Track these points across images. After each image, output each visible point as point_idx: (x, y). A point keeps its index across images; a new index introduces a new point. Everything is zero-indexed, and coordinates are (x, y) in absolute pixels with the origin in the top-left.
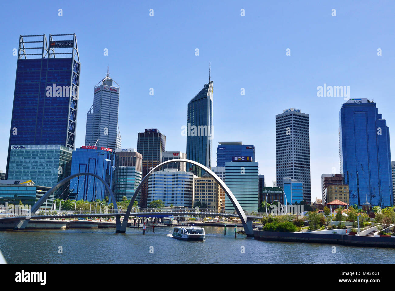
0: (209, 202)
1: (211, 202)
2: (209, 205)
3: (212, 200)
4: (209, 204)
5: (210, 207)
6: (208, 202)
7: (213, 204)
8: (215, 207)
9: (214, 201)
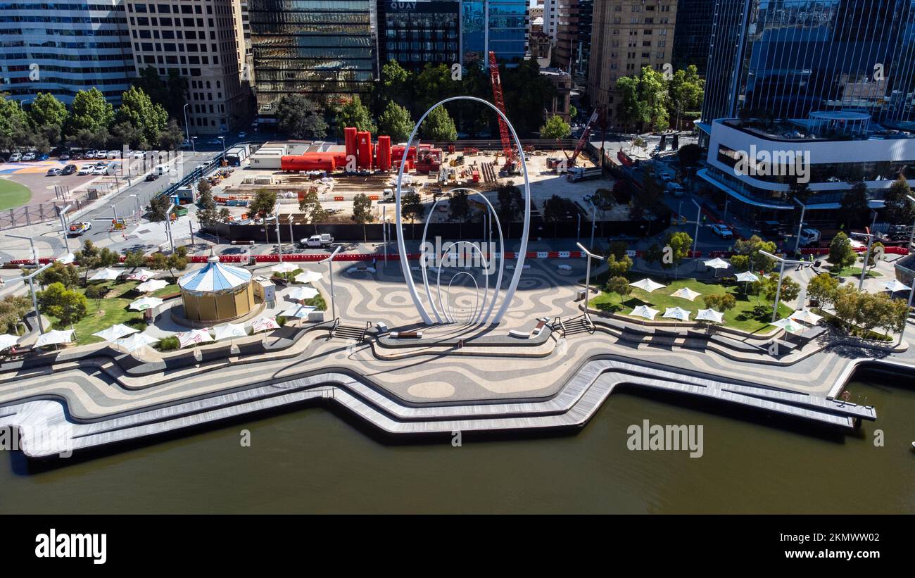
0: (195, 66)
1: (201, 66)
2: (197, 79)
3: (205, 60)
4: (196, 72)
5: (200, 83)
6: (188, 66)
7: (211, 74)
8: (218, 83)
9: (211, 60)
